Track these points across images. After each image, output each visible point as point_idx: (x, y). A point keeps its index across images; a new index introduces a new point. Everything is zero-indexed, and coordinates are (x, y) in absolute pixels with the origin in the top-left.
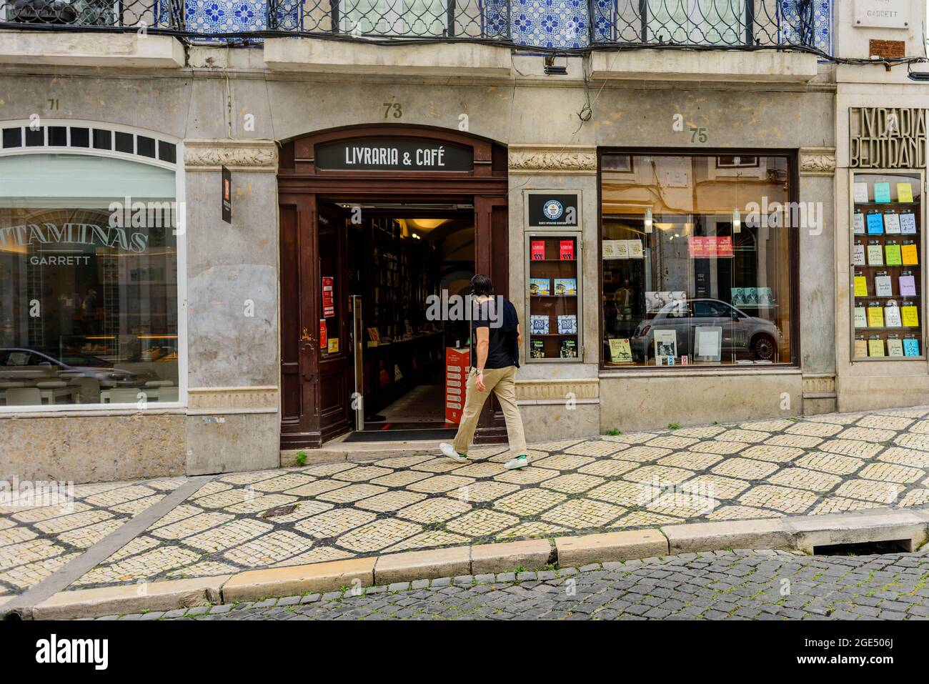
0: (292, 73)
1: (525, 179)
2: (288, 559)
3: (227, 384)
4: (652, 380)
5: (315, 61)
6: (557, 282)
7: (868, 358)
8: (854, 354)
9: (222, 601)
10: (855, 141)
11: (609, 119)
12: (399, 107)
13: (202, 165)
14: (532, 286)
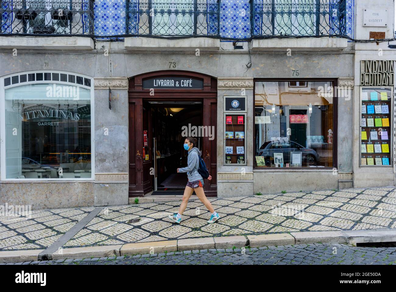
0: (134, 51)
1: (224, 92)
2: (141, 239)
3: (109, 171)
4: (275, 173)
5: (143, 46)
6: (236, 133)
7: (367, 166)
8: (361, 164)
9: (120, 255)
10: (363, 75)
11: (258, 67)
12: (175, 63)
13: (101, 87)
14: (227, 134)
